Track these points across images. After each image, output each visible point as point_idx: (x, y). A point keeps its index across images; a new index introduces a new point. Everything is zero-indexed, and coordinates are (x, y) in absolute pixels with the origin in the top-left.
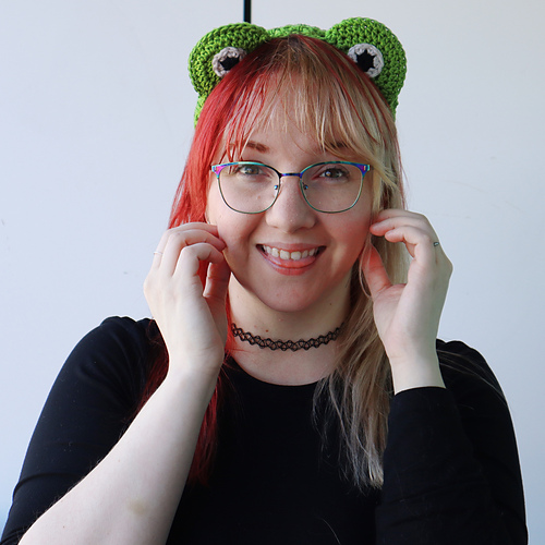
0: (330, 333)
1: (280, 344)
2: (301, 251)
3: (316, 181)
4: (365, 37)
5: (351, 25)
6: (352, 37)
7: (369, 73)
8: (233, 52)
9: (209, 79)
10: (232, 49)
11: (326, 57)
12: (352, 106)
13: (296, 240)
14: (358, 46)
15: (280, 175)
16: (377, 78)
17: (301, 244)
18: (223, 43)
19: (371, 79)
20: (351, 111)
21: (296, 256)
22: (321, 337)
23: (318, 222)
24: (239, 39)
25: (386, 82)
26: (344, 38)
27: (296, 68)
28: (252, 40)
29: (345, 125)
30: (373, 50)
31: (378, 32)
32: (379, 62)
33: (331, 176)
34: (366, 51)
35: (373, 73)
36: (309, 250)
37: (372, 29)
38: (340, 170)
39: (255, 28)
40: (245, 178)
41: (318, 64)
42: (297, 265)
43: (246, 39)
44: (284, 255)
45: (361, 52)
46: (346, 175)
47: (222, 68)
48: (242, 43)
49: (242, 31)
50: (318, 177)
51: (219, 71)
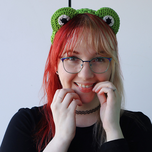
0: (96, 108)
1: (80, 112)
2: (89, 85)
3: (94, 63)
4: (108, 13)
5: (103, 10)
6: (104, 14)
7: (110, 25)
8: (65, 16)
9: (57, 26)
10: (65, 15)
11: (97, 22)
12: (106, 38)
13: (88, 82)
14: (106, 16)
15: (83, 62)
16: (112, 26)
17: (89, 83)
18: (62, 13)
19: (110, 27)
20: (106, 40)
21: (87, 86)
22: (93, 109)
23: (95, 76)
24: (67, 12)
25: (115, 28)
26: (101, 14)
27: (88, 26)
28: (72, 13)
29: (104, 45)
30: (111, 18)
31: (112, 12)
32: (113, 21)
33: (99, 61)
34: (109, 18)
35: (111, 25)
36: (91, 84)
37: (110, 11)
38: (102, 59)
39: (72, 9)
40: (71, 61)
41: (95, 25)
42: (87, 89)
43: (70, 13)
44: (83, 86)
45: (107, 18)
46: (103, 60)
47: (61, 22)
48: (68, 14)
49: (68, 10)
50: (95, 61)
51: (60, 23)
